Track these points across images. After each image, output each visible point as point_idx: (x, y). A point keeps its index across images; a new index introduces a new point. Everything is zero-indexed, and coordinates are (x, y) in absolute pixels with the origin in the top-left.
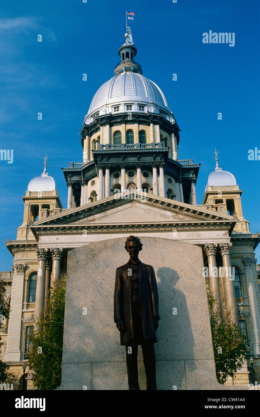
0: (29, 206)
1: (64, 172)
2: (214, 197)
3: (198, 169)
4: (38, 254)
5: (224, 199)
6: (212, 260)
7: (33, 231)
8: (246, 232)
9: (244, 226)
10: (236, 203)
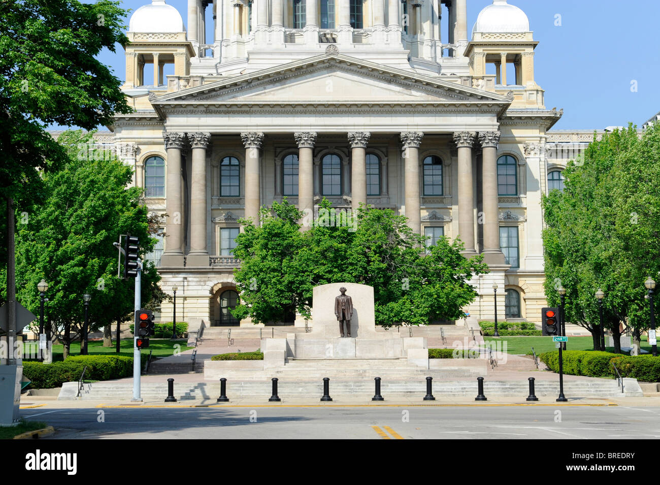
0: (135, 55)
2: (483, 50)
4: (167, 139)
5: (504, 53)
6: (464, 155)
7: (157, 107)
8: (535, 106)
9: (534, 97)
10: (524, 61)
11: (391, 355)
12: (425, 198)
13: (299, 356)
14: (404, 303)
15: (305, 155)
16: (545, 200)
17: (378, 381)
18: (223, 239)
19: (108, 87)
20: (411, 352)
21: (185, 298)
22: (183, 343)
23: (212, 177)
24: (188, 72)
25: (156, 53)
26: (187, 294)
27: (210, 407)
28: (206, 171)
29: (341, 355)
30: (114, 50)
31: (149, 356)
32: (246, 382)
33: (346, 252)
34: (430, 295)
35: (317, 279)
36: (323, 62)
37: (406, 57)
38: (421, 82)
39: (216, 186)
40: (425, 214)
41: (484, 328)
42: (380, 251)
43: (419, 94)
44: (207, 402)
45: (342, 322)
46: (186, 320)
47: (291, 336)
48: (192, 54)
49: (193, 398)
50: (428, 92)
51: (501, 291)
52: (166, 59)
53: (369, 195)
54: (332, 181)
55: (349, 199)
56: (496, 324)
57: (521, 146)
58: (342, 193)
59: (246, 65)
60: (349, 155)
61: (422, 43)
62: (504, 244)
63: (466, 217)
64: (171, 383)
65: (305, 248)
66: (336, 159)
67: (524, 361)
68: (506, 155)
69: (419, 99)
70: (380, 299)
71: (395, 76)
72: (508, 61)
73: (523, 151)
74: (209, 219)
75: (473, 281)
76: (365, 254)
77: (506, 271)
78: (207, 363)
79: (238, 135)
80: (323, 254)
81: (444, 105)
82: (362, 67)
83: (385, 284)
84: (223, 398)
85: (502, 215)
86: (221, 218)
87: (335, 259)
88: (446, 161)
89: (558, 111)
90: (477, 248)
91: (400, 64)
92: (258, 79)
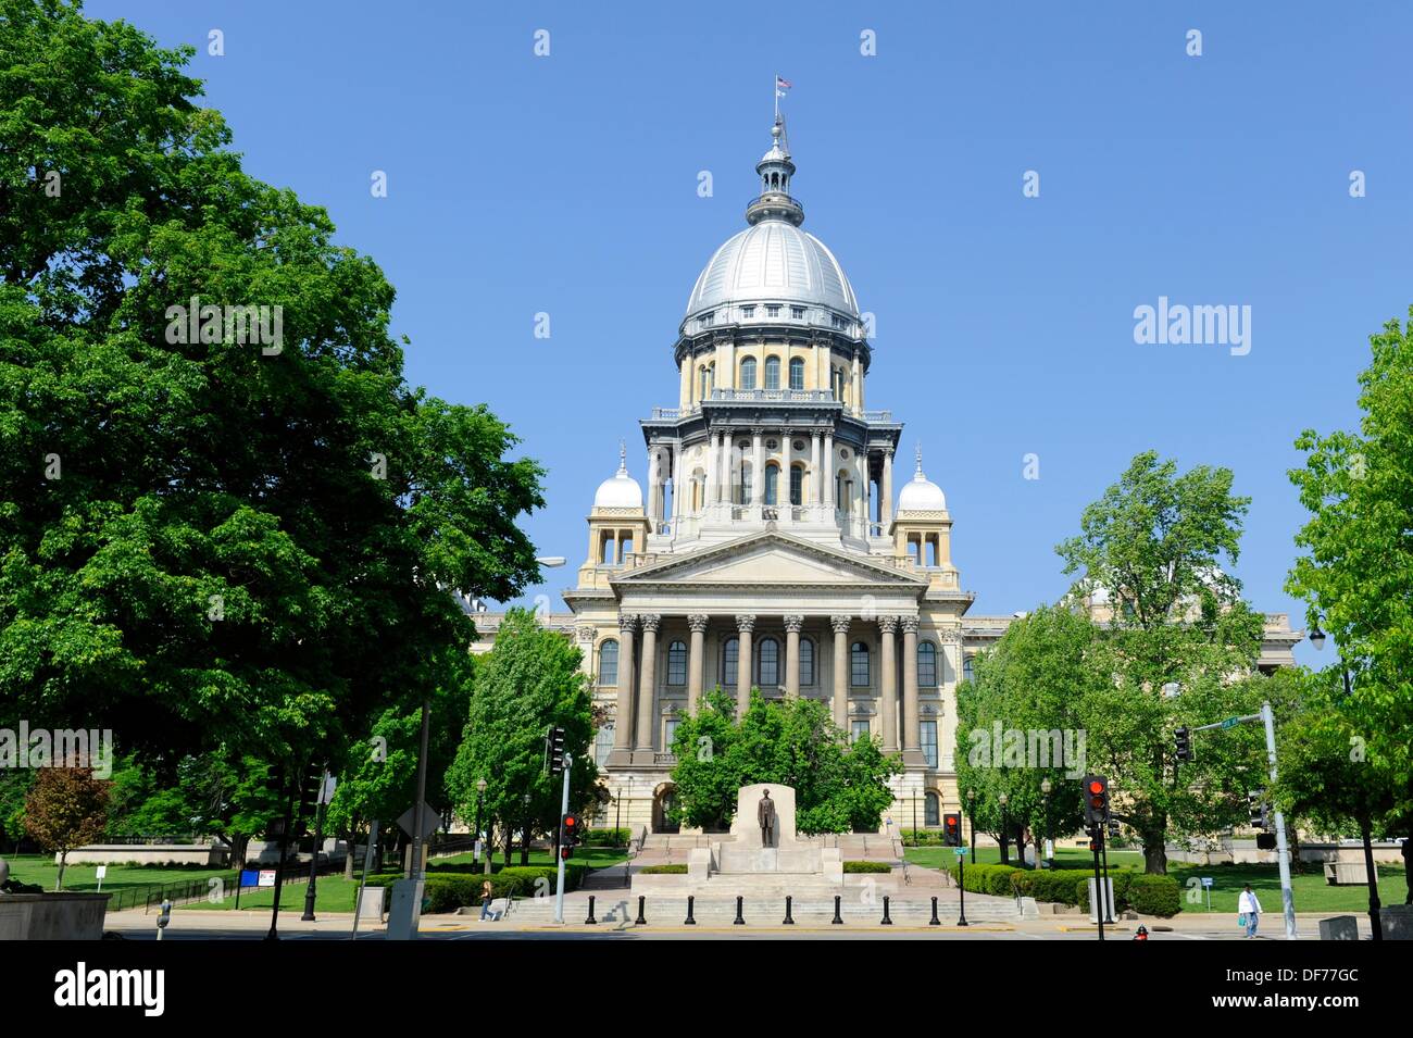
0: (598, 531)
1: (645, 429)
2: (906, 529)
3: (898, 432)
4: (622, 621)
5: (923, 531)
6: (888, 640)
7: (613, 585)
8: (951, 589)
9: (950, 579)
10: (943, 541)
11: (809, 869)
12: (853, 689)
13: (723, 870)
14: (827, 807)
15: (745, 639)
16: (958, 691)
17: (789, 900)
18: (668, 732)
19: (521, 553)
20: (827, 865)
21: (630, 800)
22: (624, 853)
23: (661, 664)
24: (644, 549)
25: (617, 528)
26: (633, 795)
27: (627, 931)
28: (655, 656)
29: (762, 869)
30: (531, 513)
31: (584, 867)
32: (667, 900)
33: (773, 748)
34: (850, 799)
35: (747, 779)
36: (762, 539)
37: (839, 535)
38: (849, 561)
39: (664, 674)
40: (852, 706)
41: (905, 837)
42: (806, 748)
43: (848, 574)
44: (627, 925)
45: (764, 829)
46: (630, 826)
47: (716, 846)
48: (649, 531)
49: (614, 919)
50: (856, 573)
51: (921, 794)
52: (626, 536)
53: (801, 685)
54: (769, 667)
55: (784, 689)
56: (915, 833)
57: (939, 632)
58: (777, 684)
59: (697, 543)
60: (785, 641)
61: (853, 521)
62: (924, 741)
63: (889, 710)
64: (592, 900)
65: (735, 744)
66: (773, 645)
67: (936, 876)
68: (926, 642)
69: (848, 580)
70: (804, 802)
71: (827, 554)
72: (927, 540)
73: (940, 637)
74: (656, 711)
75: (893, 782)
76: (791, 751)
77: (925, 772)
78: (634, 877)
79: (685, 617)
80: (752, 749)
81: (870, 586)
82: (798, 545)
83: (809, 785)
84: (641, 921)
85: (922, 709)
86: (666, 710)
87: (762, 758)
88: (872, 649)
89: (971, 594)
90: (899, 745)
91: (832, 543)
92: (705, 557)
